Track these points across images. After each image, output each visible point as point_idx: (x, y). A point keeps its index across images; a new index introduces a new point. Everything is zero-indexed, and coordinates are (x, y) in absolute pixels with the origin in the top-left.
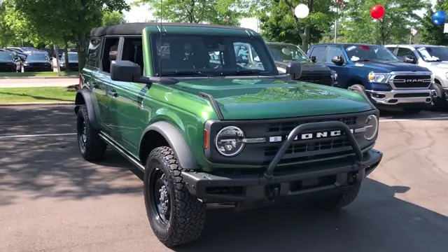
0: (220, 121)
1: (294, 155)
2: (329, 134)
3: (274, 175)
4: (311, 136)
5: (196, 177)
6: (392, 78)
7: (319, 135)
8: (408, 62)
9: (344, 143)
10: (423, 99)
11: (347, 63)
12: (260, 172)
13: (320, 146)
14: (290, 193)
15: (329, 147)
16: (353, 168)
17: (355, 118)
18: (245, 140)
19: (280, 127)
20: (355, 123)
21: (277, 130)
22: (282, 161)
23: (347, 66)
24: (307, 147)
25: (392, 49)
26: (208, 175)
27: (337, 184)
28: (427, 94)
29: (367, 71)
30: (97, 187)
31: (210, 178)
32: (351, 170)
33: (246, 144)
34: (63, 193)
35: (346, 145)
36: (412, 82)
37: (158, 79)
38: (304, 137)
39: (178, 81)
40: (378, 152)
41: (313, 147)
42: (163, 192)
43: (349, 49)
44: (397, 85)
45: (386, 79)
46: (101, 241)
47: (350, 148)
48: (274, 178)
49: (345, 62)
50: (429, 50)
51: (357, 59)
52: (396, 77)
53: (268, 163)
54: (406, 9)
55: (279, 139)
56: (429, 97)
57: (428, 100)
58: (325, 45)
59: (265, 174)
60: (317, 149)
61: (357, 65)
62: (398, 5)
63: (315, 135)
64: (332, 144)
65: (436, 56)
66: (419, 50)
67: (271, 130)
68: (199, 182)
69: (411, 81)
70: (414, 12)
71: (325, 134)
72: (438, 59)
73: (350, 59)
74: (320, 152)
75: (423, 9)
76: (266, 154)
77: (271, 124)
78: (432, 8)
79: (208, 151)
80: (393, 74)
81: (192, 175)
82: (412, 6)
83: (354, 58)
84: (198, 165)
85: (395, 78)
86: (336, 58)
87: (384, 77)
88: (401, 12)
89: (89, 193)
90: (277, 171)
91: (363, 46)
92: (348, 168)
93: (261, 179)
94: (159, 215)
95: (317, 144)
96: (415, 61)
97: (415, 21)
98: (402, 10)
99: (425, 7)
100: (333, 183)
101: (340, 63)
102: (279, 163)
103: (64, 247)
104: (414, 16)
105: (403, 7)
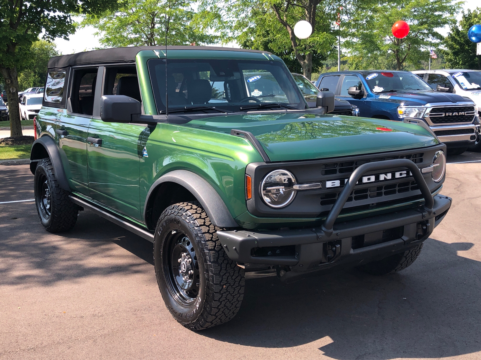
0: (265, 164)
1: (355, 203)
2: (393, 176)
3: (335, 229)
4: (373, 179)
5: (238, 237)
6: (428, 111)
7: (382, 177)
8: (442, 91)
9: (410, 186)
10: (466, 137)
11: (369, 96)
12: (317, 226)
13: (383, 191)
14: (352, 251)
15: (394, 192)
16: (423, 216)
17: (422, 154)
18: (296, 187)
19: (338, 168)
20: (421, 161)
21: (334, 172)
22: (344, 211)
23: (368, 99)
24: (368, 193)
25: (421, 76)
26: (252, 233)
27: (405, 238)
28: (471, 131)
29: (397, 104)
30: (68, 268)
31: (256, 236)
32: (421, 220)
33: (298, 191)
34: (21, 280)
35: (413, 189)
36: (452, 116)
37: (164, 117)
38: (365, 180)
39: (190, 119)
40: (447, 198)
41: (375, 193)
42: (184, 261)
43: (370, 77)
44: (435, 120)
45: (420, 114)
46: (106, 332)
47: (419, 192)
48: (335, 232)
49: (366, 93)
50: (466, 75)
51: (381, 89)
52: (433, 111)
53: (326, 214)
54: (426, 26)
55: (337, 183)
56: (474, 134)
57: (472, 137)
58: (337, 75)
59: (324, 229)
60: (379, 195)
61: (382, 97)
62: (416, 22)
63: (377, 178)
64: (397, 188)
65: (476, 83)
66: (455, 76)
67: (327, 172)
68: (243, 243)
69: (451, 114)
70: (436, 30)
71: (389, 176)
72: (478, 86)
73: (372, 90)
74: (384, 198)
75: (446, 25)
76: (322, 203)
77: (326, 165)
78: (458, 24)
79: (251, 201)
80: (429, 107)
81: (233, 234)
82: (433, 23)
83: (378, 89)
84: (237, 222)
85: (431, 112)
86: (354, 90)
87: (417, 111)
88: (419, 30)
89: (60, 277)
90: (339, 223)
91: (386, 73)
92: (417, 217)
93: (319, 234)
94: (178, 292)
95: (379, 188)
96: (451, 90)
97: (438, 41)
98: (422, 27)
99: (448, 23)
100: (400, 237)
101: (359, 96)
102: (340, 214)
103: (59, 343)
104: (436, 35)
105: (422, 24)
